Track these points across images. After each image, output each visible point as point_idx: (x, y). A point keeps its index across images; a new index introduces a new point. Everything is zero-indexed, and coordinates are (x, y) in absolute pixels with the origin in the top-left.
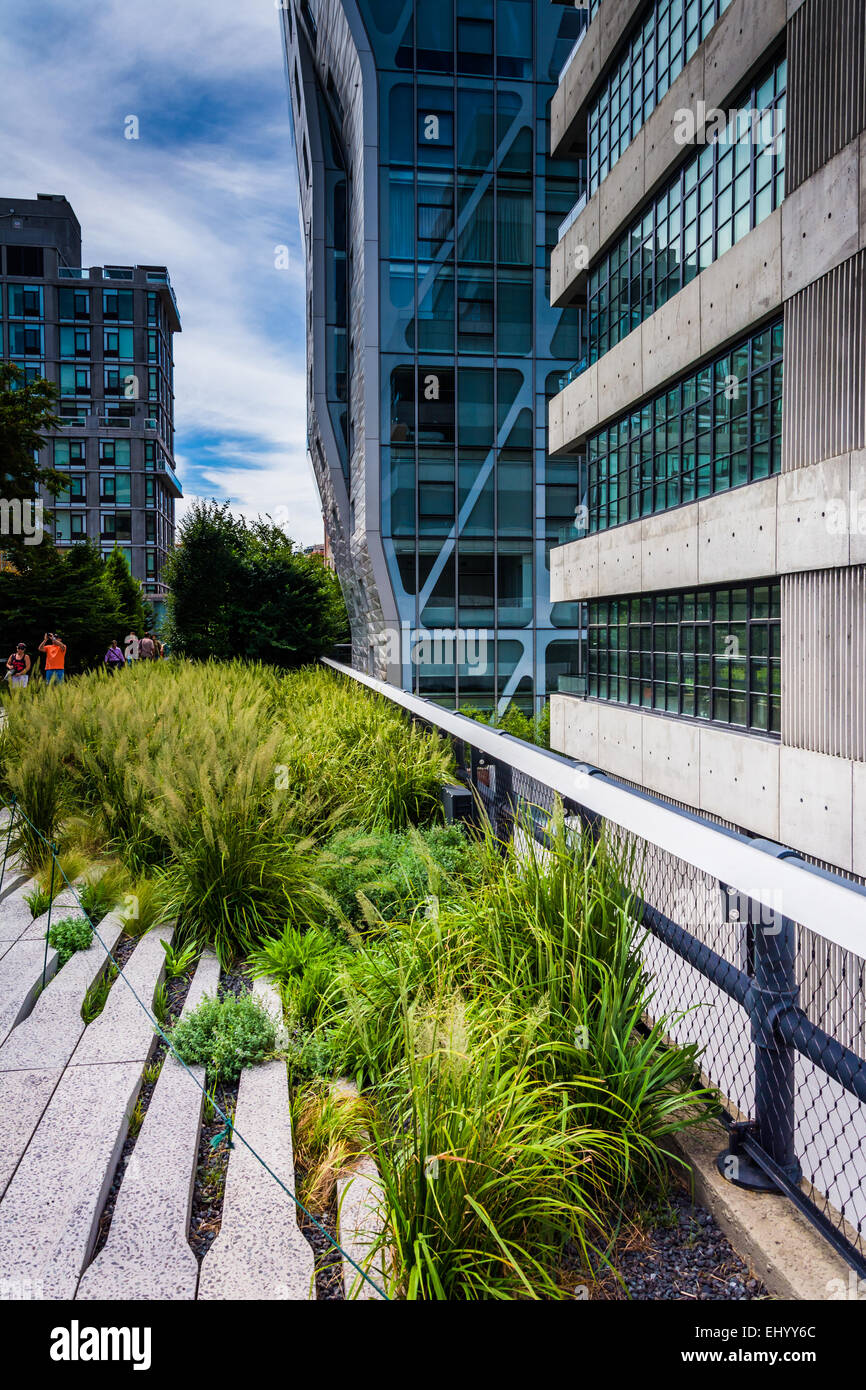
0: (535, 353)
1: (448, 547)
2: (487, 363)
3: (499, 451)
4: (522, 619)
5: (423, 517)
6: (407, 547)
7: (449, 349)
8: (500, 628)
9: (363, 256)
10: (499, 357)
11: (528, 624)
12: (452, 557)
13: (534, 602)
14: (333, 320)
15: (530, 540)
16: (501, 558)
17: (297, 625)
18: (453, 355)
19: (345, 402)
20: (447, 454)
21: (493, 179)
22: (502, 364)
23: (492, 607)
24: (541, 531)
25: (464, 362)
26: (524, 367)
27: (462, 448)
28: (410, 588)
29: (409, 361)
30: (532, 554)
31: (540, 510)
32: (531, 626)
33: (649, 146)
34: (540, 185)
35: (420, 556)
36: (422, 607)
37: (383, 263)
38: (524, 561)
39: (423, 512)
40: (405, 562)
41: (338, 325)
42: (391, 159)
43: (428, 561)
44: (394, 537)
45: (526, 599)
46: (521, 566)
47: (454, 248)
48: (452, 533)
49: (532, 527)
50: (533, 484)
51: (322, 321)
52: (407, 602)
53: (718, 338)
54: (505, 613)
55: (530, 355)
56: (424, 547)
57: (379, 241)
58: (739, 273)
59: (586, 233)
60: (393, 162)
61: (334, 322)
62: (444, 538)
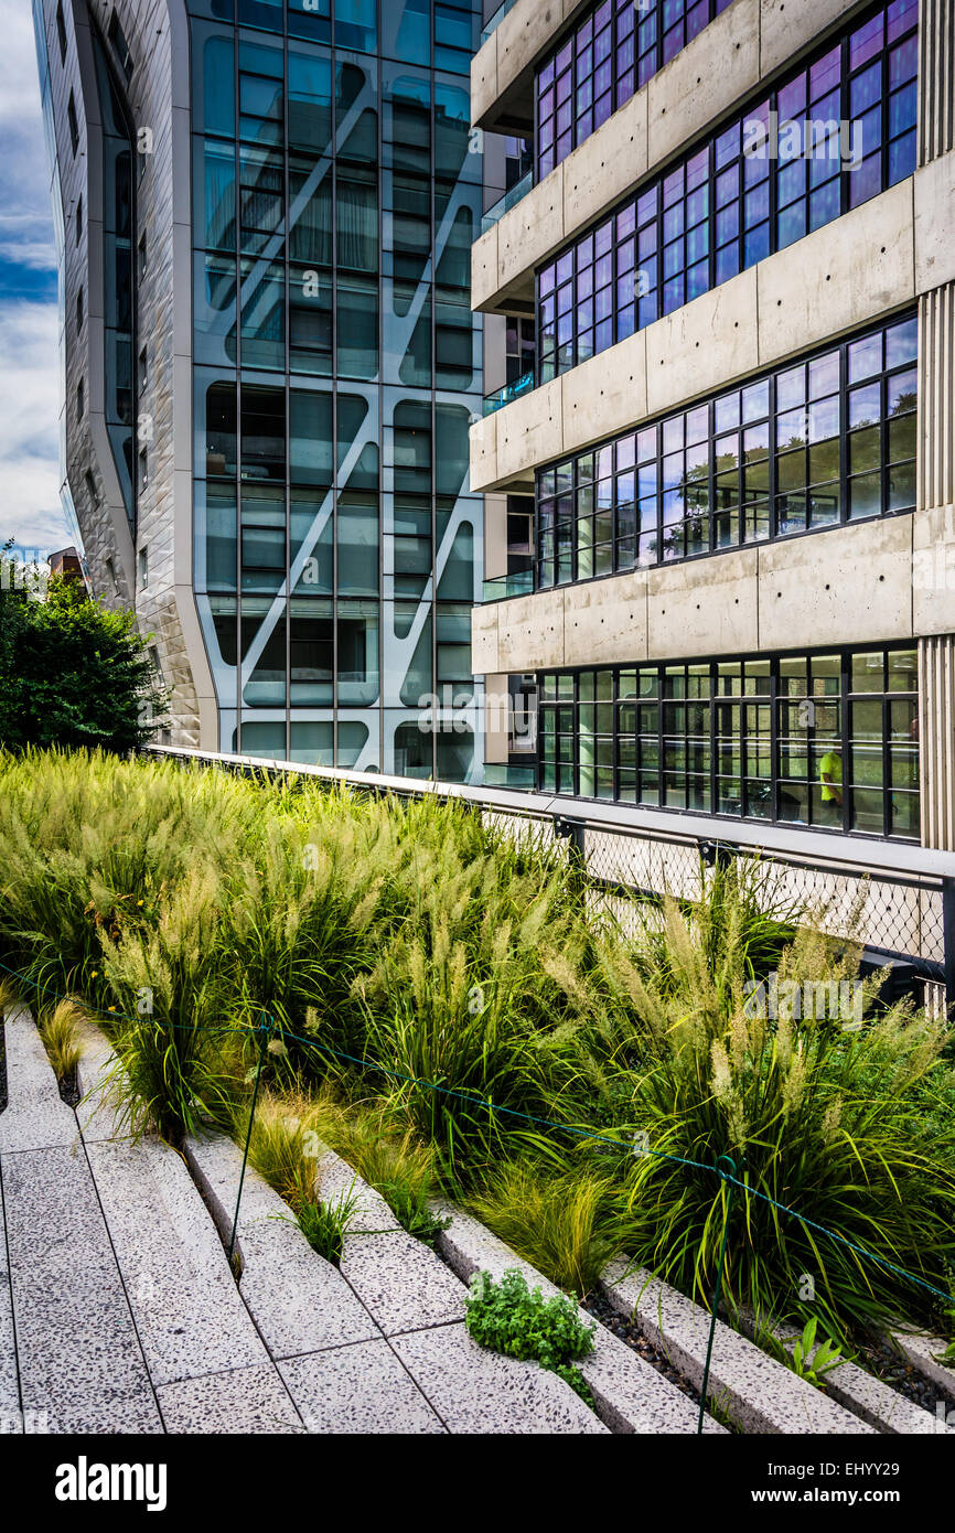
0: (381, 377)
1: (277, 608)
2: (325, 386)
3: (339, 492)
4: (369, 696)
5: (247, 570)
6: (226, 607)
7: (279, 365)
8: (340, 707)
9: (170, 243)
10: (339, 379)
11: (373, 702)
12: (282, 621)
13: (380, 678)
14: (114, 323)
15: (377, 600)
16: (343, 623)
17: (109, 703)
18: (283, 373)
19: (130, 425)
20: (276, 493)
21: (331, 167)
22: (343, 387)
23: (331, 682)
24: (388, 589)
25: (297, 383)
26: (370, 392)
27: (294, 487)
28: (230, 657)
29: (231, 376)
30: (378, 620)
31: (388, 565)
32: (376, 704)
33: (656, 110)
34: (387, 181)
35: (242, 618)
36: (245, 681)
37: (197, 254)
38: (368, 626)
39: (247, 564)
40: (224, 625)
41: (119, 330)
42: (206, 127)
43: (253, 624)
44: (211, 594)
45: (371, 673)
46: (365, 632)
47: (284, 244)
48: (282, 591)
49: (378, 587)
50: (380, 534)
51: (101, 322)
52: (226, 674)
53: (793, 343)
54: (347, 689)
55: (376, 379)
56: (249, 607)
57: (192, 226)
58: (832, 261)
59: (538, 220)
60: (209, 131)
61: (115, 325)
62: (273, 596)
